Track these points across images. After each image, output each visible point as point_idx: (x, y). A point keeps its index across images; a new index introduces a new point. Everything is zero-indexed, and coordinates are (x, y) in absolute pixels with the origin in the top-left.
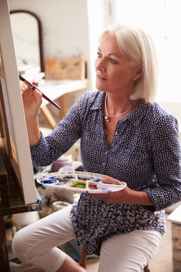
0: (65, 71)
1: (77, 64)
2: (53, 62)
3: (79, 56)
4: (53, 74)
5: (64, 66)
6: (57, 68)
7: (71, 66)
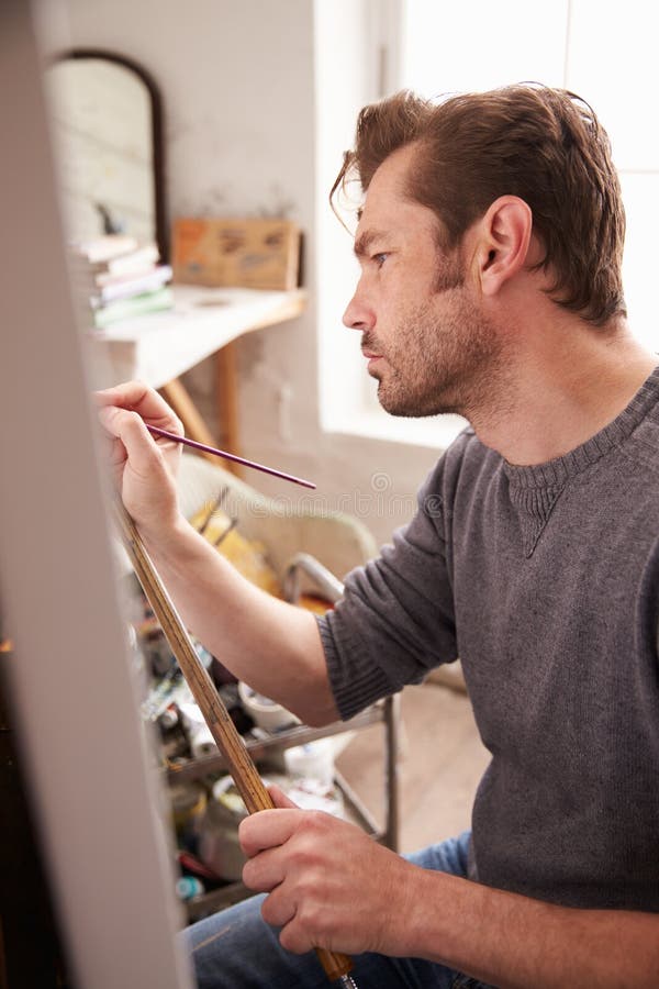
0: (233, 261)
1: (273, 240)
2: (198, 227)
3: (281, 215)
4: (196, 268)
5: (232, 243)
6: (209, 250)
7: (254, 244)
